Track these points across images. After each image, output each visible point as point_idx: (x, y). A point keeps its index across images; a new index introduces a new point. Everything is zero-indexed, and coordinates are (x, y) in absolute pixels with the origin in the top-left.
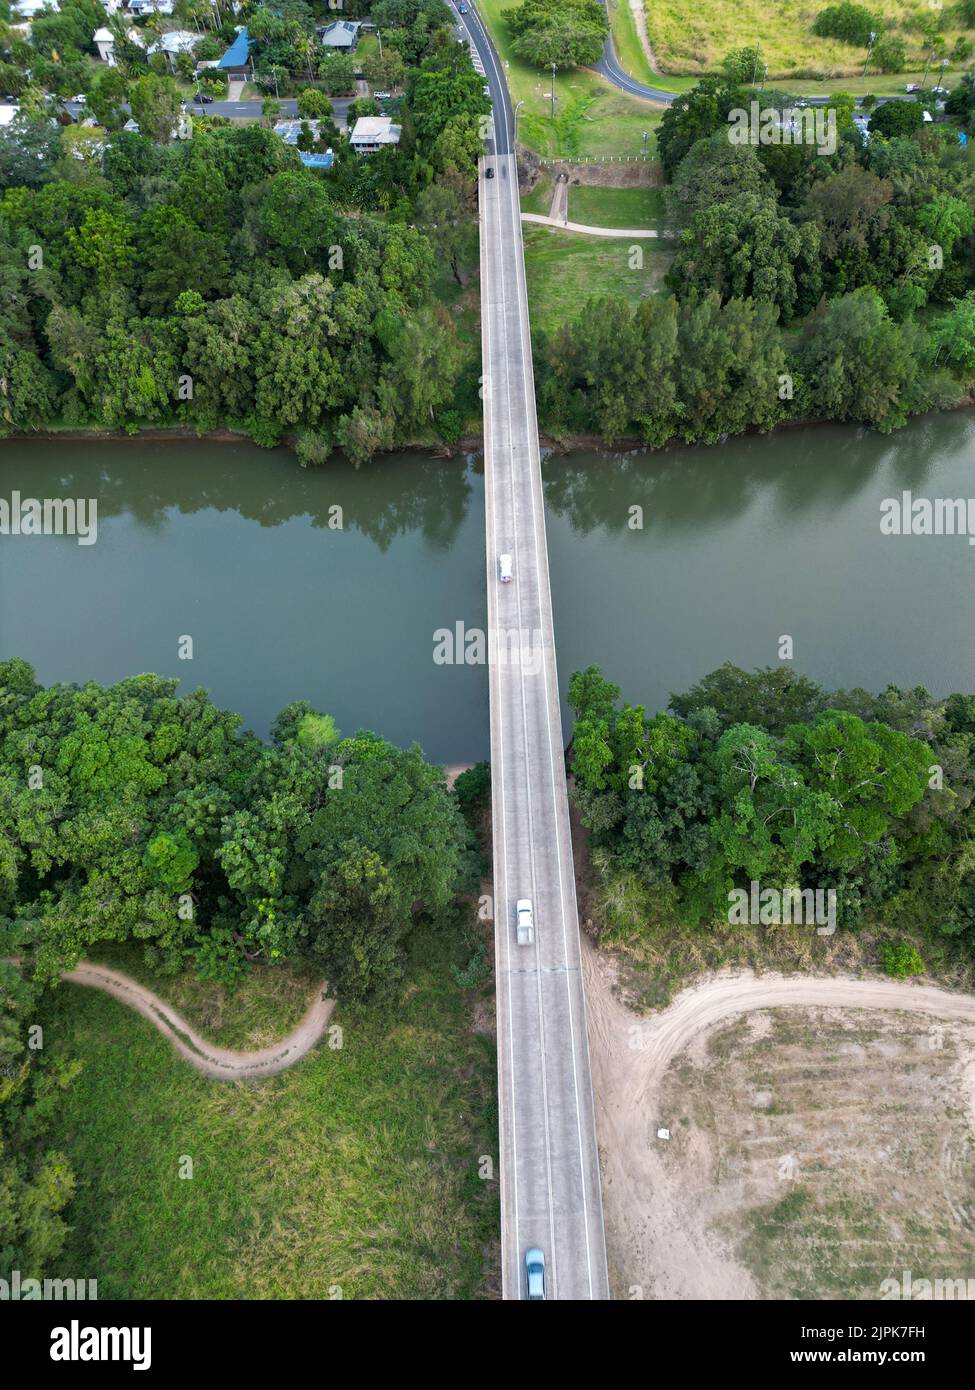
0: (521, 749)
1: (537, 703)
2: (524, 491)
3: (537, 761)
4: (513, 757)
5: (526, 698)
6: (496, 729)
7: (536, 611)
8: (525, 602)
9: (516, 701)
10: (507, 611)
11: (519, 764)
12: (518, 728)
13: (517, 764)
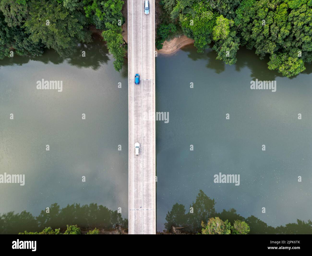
0: (144, 30)
1: (137, 52)
2: (137, 177)
3: (138, 25)
4: (147, 27)
5: (140, 54)
6: (153, 40)
7: (136, 99)
8: (140, 105)
9: (145, 53)
10: (148, 100)
11: (145, 24)
12: (145, 40)
13: (146, 24)
